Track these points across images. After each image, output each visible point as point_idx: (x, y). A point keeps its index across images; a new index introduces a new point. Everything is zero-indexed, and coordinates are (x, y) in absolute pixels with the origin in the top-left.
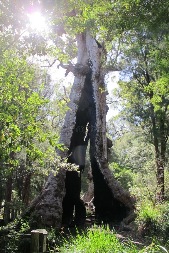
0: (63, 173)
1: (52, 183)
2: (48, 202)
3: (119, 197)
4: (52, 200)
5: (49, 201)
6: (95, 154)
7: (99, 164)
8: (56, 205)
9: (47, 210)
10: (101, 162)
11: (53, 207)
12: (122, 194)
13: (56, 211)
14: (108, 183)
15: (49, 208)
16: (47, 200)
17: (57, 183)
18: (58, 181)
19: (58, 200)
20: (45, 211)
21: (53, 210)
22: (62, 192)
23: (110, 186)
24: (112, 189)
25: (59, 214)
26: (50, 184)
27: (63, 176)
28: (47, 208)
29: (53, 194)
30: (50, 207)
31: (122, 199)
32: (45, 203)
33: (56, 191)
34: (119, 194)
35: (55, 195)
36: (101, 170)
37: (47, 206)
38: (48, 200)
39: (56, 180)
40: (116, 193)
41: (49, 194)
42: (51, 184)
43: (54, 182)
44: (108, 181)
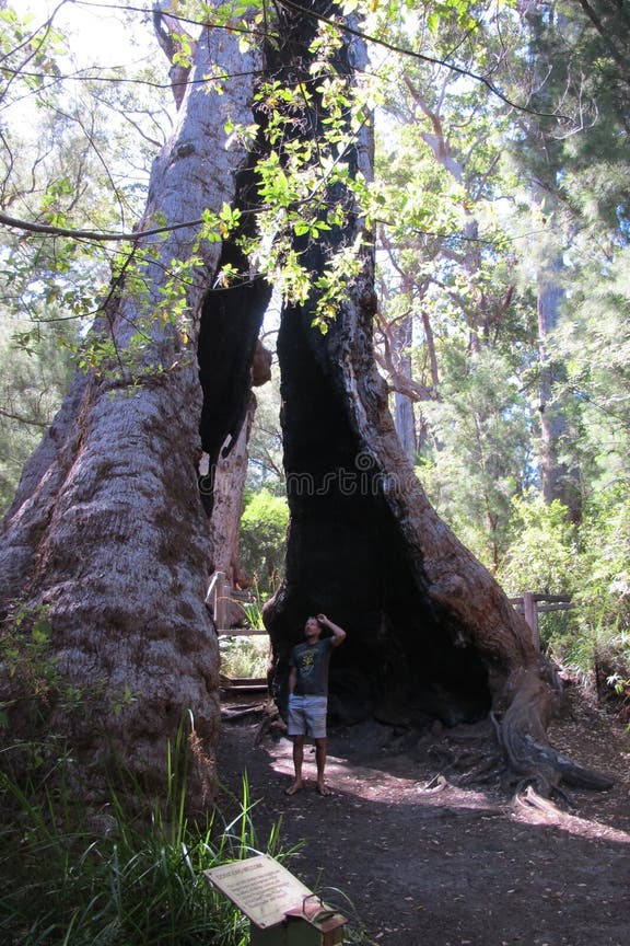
0: (183, 414)
1: (127, 464)
2: (125, 594)
3: (458, 592)
4: (152, 584)
5: (130, 590)
6: (339, 347)
7: (359, 404)
8: (180, 620)
9: (121, 653)
10: (368, 394)
11: (164, 635)
12: (472, 580)
13: (188, 662)
14: (404, 514)
15: (136, 638)
16: (112, 579)
17: (160, 469)
18: (163, 459)
19: (189, 584)
20: (109, 666)
21: (162, 660)
22: (195, 534)
23: (412, 532)
24: (423, 549)
25: (203, 685)
26: (118, 470)
27: (185, 431)
28: (117, 639)
29: (150, 543)
30: (144, 630)
31: (474, 609)
32: (98, 601)
33: (162, 520)
34: (456, 579)
35: (162, 547)
36: (366, 437)
37: (115, 622)
38: (124, 580)
39: (151, 446)
40: (441, 573)
41: (122, 539)
42: (125, 469)
43: (141, 458)
44: (401, 504)
